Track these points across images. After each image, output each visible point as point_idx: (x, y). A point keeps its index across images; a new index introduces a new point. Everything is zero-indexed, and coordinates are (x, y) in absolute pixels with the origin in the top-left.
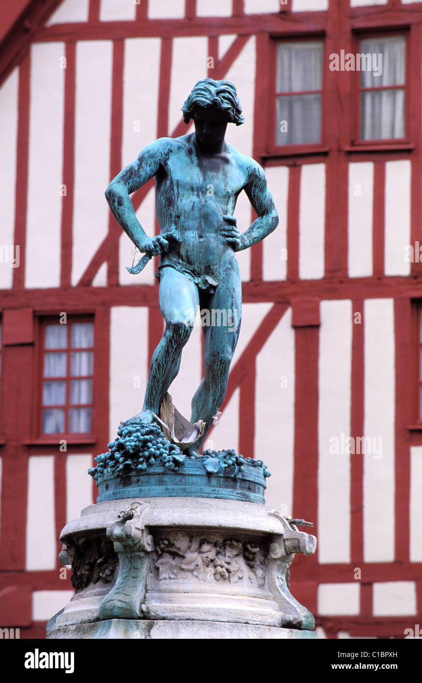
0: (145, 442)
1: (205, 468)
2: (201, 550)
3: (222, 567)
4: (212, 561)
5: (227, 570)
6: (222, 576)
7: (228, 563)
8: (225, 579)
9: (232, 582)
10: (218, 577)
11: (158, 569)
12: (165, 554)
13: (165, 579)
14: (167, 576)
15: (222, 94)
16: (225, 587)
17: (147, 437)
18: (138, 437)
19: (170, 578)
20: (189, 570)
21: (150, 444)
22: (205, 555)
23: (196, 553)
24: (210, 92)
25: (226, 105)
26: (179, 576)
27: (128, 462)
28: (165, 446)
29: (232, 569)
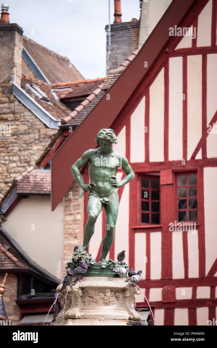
0: (81, 258)
1: (101, 266)
2: (99, 295)
3: (106, 300)
4: (103, 298)
5: (108, 301)
6: (107, 303)
7: (109, 299)
8: (108, 304)
9: (110, 305)
10: (105, 304)
11: (85, 301)
12: (86, 297)
13: (87, 305)
14: (88, 304)
15: (108, 134)
16: (108, 307)
17: (81, 256)
18: (78, 256)
19: (89, 305)
20: (95, 302)
21: (82, 258)
22: (100, 297)
23: (97, 296)
24: (103, 134)
25: (109, 138)
26: (92, 304)
27: (75, 265)
28: (88, 259)
29: (110, 301)
